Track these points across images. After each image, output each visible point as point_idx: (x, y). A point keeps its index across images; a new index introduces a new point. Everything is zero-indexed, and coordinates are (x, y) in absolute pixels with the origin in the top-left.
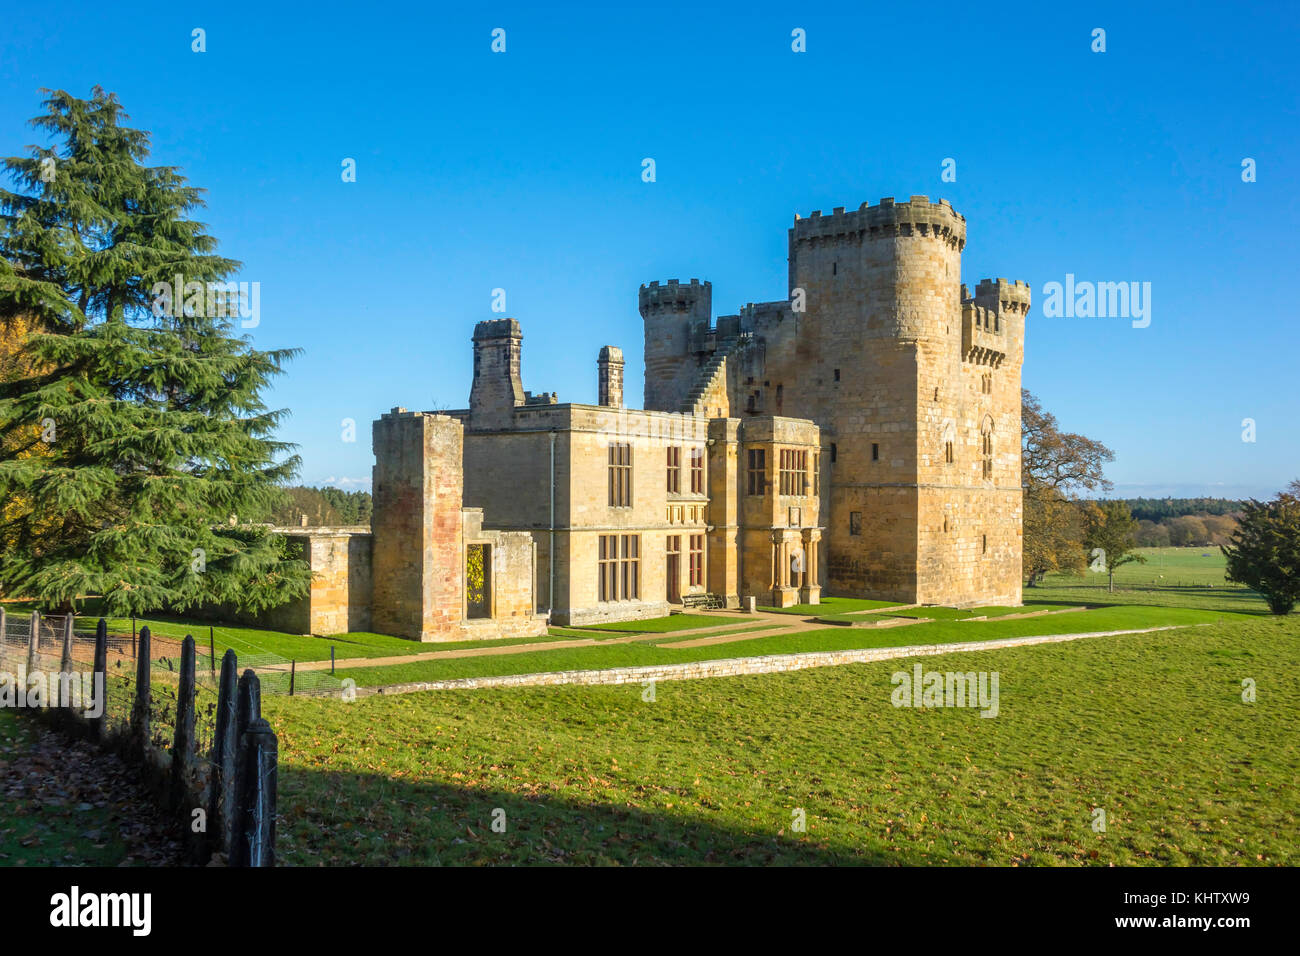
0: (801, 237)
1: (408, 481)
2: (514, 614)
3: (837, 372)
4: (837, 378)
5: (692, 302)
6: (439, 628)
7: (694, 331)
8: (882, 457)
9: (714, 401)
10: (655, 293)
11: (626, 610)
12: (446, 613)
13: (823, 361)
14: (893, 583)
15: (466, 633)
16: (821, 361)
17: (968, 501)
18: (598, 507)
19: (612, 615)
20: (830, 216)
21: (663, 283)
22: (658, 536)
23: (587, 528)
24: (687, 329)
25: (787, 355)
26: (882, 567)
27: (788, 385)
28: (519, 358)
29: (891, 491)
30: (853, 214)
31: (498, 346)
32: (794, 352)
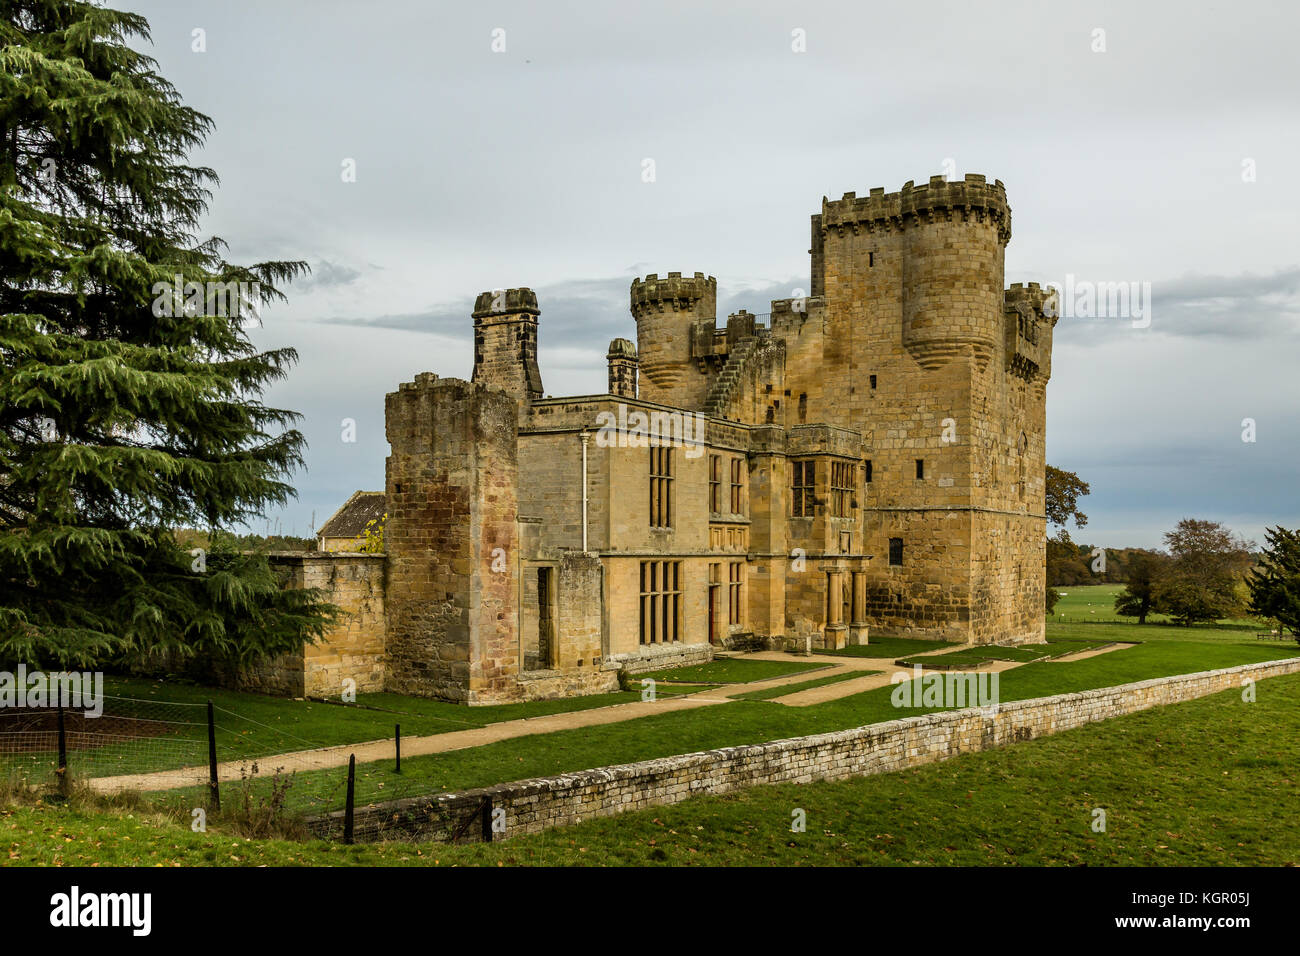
0: (830, 223)
1: (444, 478)
2: (580, 663)
3: (873, 379)
4: (874, 386)
5: (696, 300)
6: (489, 686)
7: (699, 332)
8: (928, 475)
9: (733, 410)
10: (653, 288)
11: (670, 655)
12: (498, 664)
13: (856, 366)
14: (940, 620)
15: (524, 691)
16: (854, 366)
17: (1008, 527)
18: (638, 527)
19: (655, 662)
20: (866, 199)
21: (663, 276)
22: (700, 564)
23: (628, 553)
24: (692, 330)
25: (813, 360)
26: (925, 602)
27: (814, 393)
28: (535, 339)
29: (938, 515)
30: (895, 196)
31: (509, 324)
32: (821, 355)
